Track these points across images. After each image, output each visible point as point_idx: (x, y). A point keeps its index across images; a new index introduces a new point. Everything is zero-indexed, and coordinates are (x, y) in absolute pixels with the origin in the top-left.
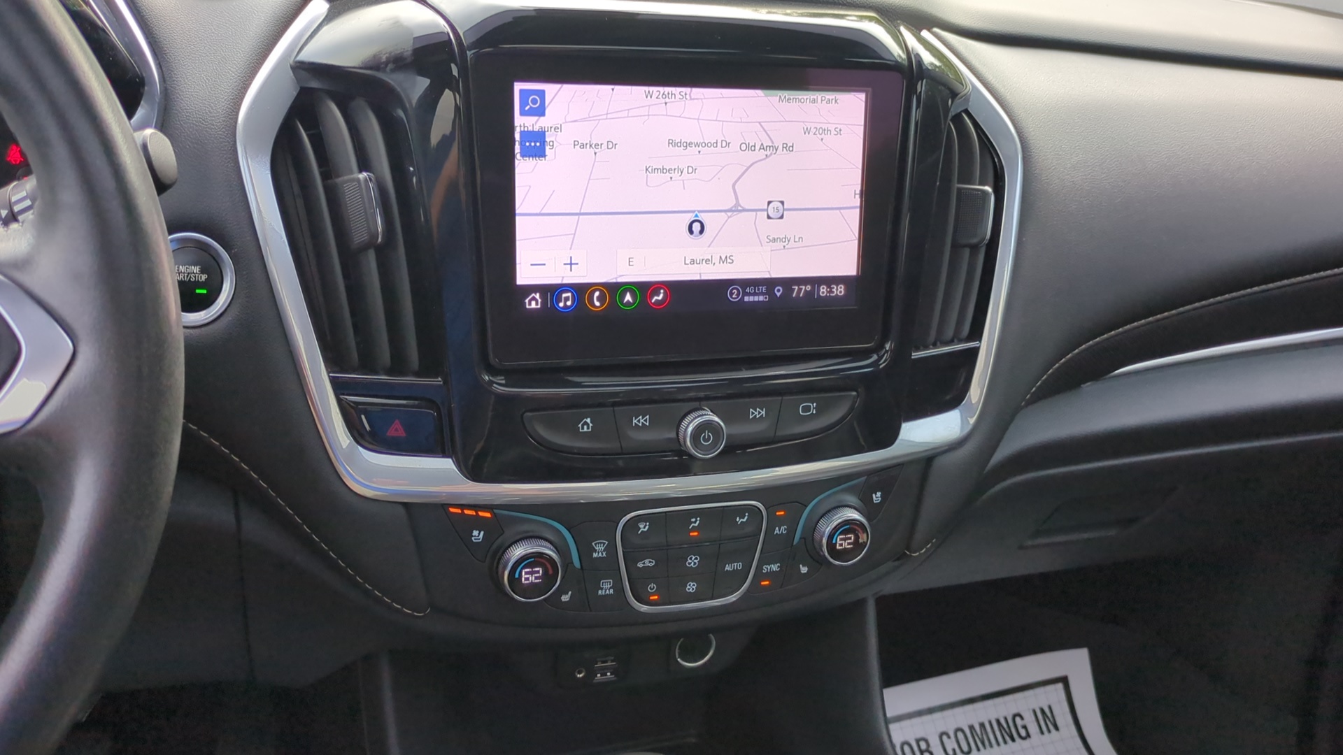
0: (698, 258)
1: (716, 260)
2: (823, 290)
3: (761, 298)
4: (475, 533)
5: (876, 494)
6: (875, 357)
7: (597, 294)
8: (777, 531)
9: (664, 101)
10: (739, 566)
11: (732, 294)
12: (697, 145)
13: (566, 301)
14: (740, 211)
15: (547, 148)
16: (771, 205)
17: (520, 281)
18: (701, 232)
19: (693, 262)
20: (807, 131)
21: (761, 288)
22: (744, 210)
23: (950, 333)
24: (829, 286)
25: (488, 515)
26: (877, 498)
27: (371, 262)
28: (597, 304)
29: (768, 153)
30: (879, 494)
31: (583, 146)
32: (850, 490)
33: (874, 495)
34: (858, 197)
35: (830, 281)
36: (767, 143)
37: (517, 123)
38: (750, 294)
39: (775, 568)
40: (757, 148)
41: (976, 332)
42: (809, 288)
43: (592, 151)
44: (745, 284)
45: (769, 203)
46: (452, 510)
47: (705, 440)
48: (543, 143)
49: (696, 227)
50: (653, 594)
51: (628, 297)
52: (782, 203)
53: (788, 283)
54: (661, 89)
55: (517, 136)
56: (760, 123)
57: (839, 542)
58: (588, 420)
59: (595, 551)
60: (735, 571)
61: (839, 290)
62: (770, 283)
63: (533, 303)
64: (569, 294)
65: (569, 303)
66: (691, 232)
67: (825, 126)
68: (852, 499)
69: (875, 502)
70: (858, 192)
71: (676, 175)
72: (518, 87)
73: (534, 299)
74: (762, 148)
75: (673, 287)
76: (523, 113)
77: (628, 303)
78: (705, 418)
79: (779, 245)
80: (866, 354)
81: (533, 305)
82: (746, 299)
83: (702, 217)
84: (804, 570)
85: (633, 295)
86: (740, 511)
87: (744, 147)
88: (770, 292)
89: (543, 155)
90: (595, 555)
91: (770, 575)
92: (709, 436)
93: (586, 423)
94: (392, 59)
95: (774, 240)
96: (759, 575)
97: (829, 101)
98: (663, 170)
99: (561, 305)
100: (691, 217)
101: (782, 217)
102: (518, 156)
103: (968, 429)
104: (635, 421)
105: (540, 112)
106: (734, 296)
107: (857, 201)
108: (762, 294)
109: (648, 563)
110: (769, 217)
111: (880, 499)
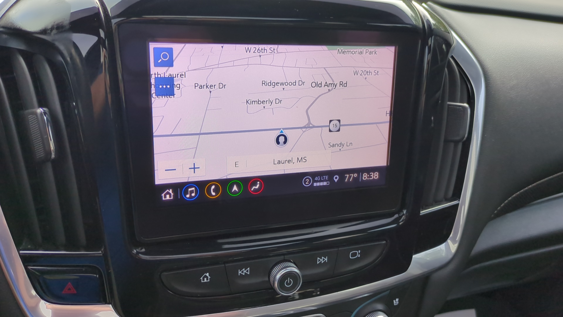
0: (282, 159)
1: (295, 160)
2: (365, 176)
3: (325, 183)
5: (395, 300)
6: (396, 216)
7: (213, 187)
9: (258, 54)
11: (305, 182)
12: (282, 84)
13: (191, 194)
14: (311, 127)
15: (175, 89)
16: (332, 123)
17: (157, 182)
18: (285, 142)
19: (279, 162)
20: (356, 73)
21: (324, 177)
22: (314, 127)
23: (441, 194)
24: (368, 174)
26: (396, 302)
27: (49, 171)
28: (214, 194)
29: (330, 88)
30: (397, 300)
31: (201, 87)
32: (378, 301)
33: (394, 301)
34: (388, 115)
35: (369, 170)
36: (329, 81)
37: (152, 72)
38: (317, 181)
40: (323, 84)
41: (457, 194)
42: (356, 175)
43: (208, 90)
44: (314, 175)
45: (331, 121)
47: (287, 284)
48: (172, 85)
49: (282, 139)
51: (235, 188)
52: (339, 121)
53: (342, 173)
54: (257, 46)
55: (153, 81)
56: (324, 68)
58: (207, 274)
61: (375, 176)
62: (331, 174)
63: (168, 196)
64: (193, 189)
65: (193, 195)
66: (278, 143)
67: (368, 70)
68: (380, 306)
69: (395, 304)
70: (388, 112)
71: (267, 105)
72: (152, 46)
73: (168, 193)
74: (326, 85)
75: (266, 180)
76: (157, 65)
77: (235, 192)
78: (289, 269)
79: (337, 148)
80: (390, 215)
81: (168, 197)
82: (315, 184)
83: (285, 132)
85: (239, 186)
87: (314, 85)
88: (331, 179)
89: (173, 95)
92: (290, 281)
93: (206, 276)
94: (55, 27)
95: (334, 146)
97: (371, 53)
98: (258, 102)
99: (188, 196)
100: (278, 133)
101: (339, 130)
102: (154, 95)
103: (450, 256)
104: (240, 272)
105: (170, 63)
106: (306, 183)
107: (388, 118)
108: (325, 181)
110: (330, 131)
111: (398, 302)
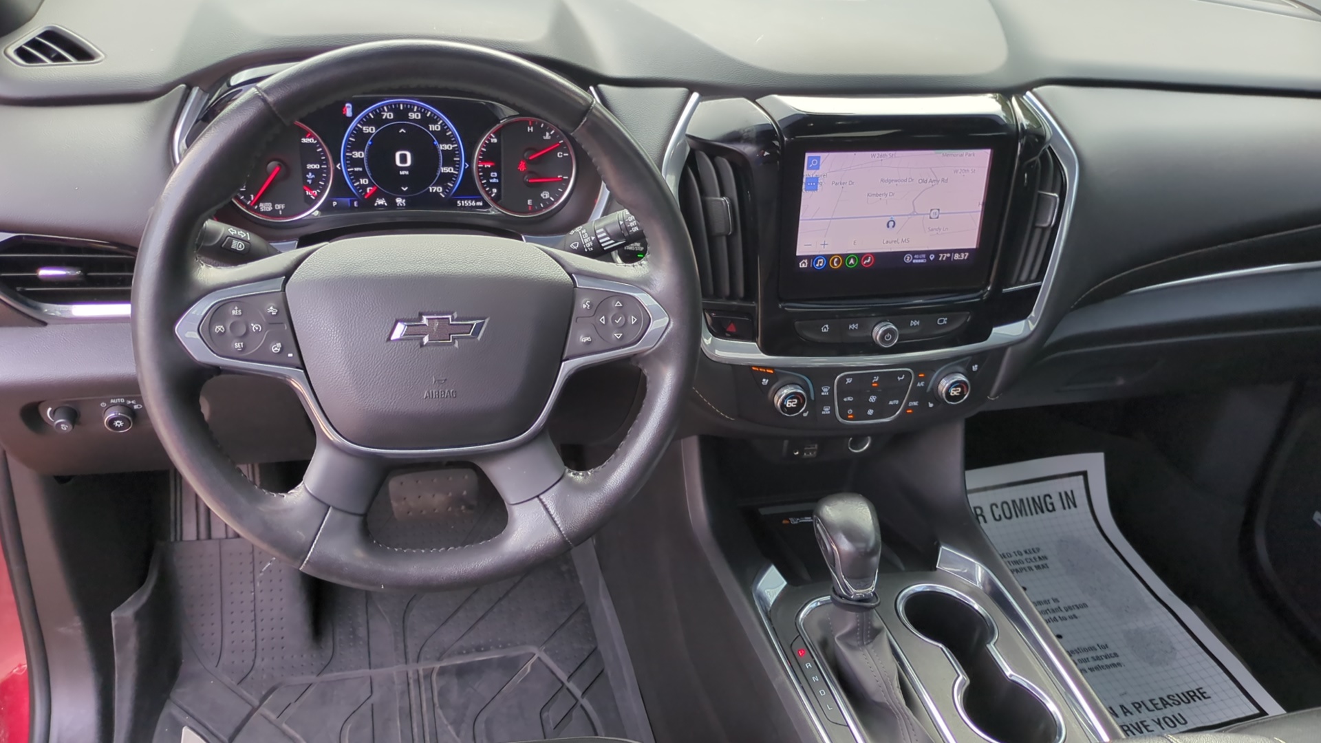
0: (890, 240)
1: (900, 241)
2: (957, 257)
3: (922, 261)
4: (764, 380)
5: (974, 366)
6: (981, 292)
7: (836, 260)
8: (919, 385)
9: (880, 159)
10: (897, 402)
11: (906, 259)
12: (896, 181)
13: (820, 264)
14: (914, 215)
15: (819, 185)
16: (933, 211)
17: (798, 254)
18: (893, 226)
19: (887, 242)
20: (956, 171)
21: (923, 255)
22: (918, 214)
23: (1024, 277)
24: (959, 253)
25: (772, 372)
26: (975, 368)
27: (723, 244)
28: (835, 265)
29: (934, 184)
30: (976, 366)
31: (837, 184)
32: (961, 364)
34: (981, 206)
35: (960, 251)
36: (933, 178)
37: (805, 174)
38: (916, 259)
39: (915, 403)
40: (928, 180)
41: (1040, 276)
42: (949, 255)
43: (841, 186)
44: (914, 253)
45: (931, 210)
46: (754, 368)
47: (887, 338)
48: (817, 183)
49: (891, 224)
50: (850, 415)
51: (852, 261)
52: (939, 210)
53: (937, 253)
54: (880, 153)
55: (804, 180)
56: (931, 168)
57: (952, 391)
58: (827, 326)
59: (823, 391)
60: (895, 405)
61: (964, 256)
62: (928, 253)
63: (803, 265)
64: (822, 260)
65: (821, 265)
66: (888, 226)
67: (966, 169)
68: (960, 369)
69: (973, 370)
70: (981, 202)
71: (883, 197)
72: (807, 155)
73: (804, 262)
74: (931, 181)
75: (877, 256)
76: (808, 168)
77: (852, 264)
78: (888, 327)
79: (935, 232)
80: (976, 291)
81: (803, 266)
82: (914, 261)
83: (894, 219)
84: (931, 405)
85: (855, 261)
86: (900, 374)
87: (921, 181)
88: (927, 258)
89: (817, 190)
90: (823, 394)
91: (913, 407)
92: (889, 336)
93: (826, 327)
94: (742, 141)
95: (932, 230)
96: (907, 407)
97: (970, 155)
98: (877, 195)
99: (817, 265)
100: (889, 219)
101: (938, 218)
102: (804, 190)
103: (1027, 333)
104: (850, 327)
105: (817, 168)
106: (908, 259)
107: (980, 208)
108: (923, 258)
109: (850, 399)
110: (931, 218)
111: (977, 368)
